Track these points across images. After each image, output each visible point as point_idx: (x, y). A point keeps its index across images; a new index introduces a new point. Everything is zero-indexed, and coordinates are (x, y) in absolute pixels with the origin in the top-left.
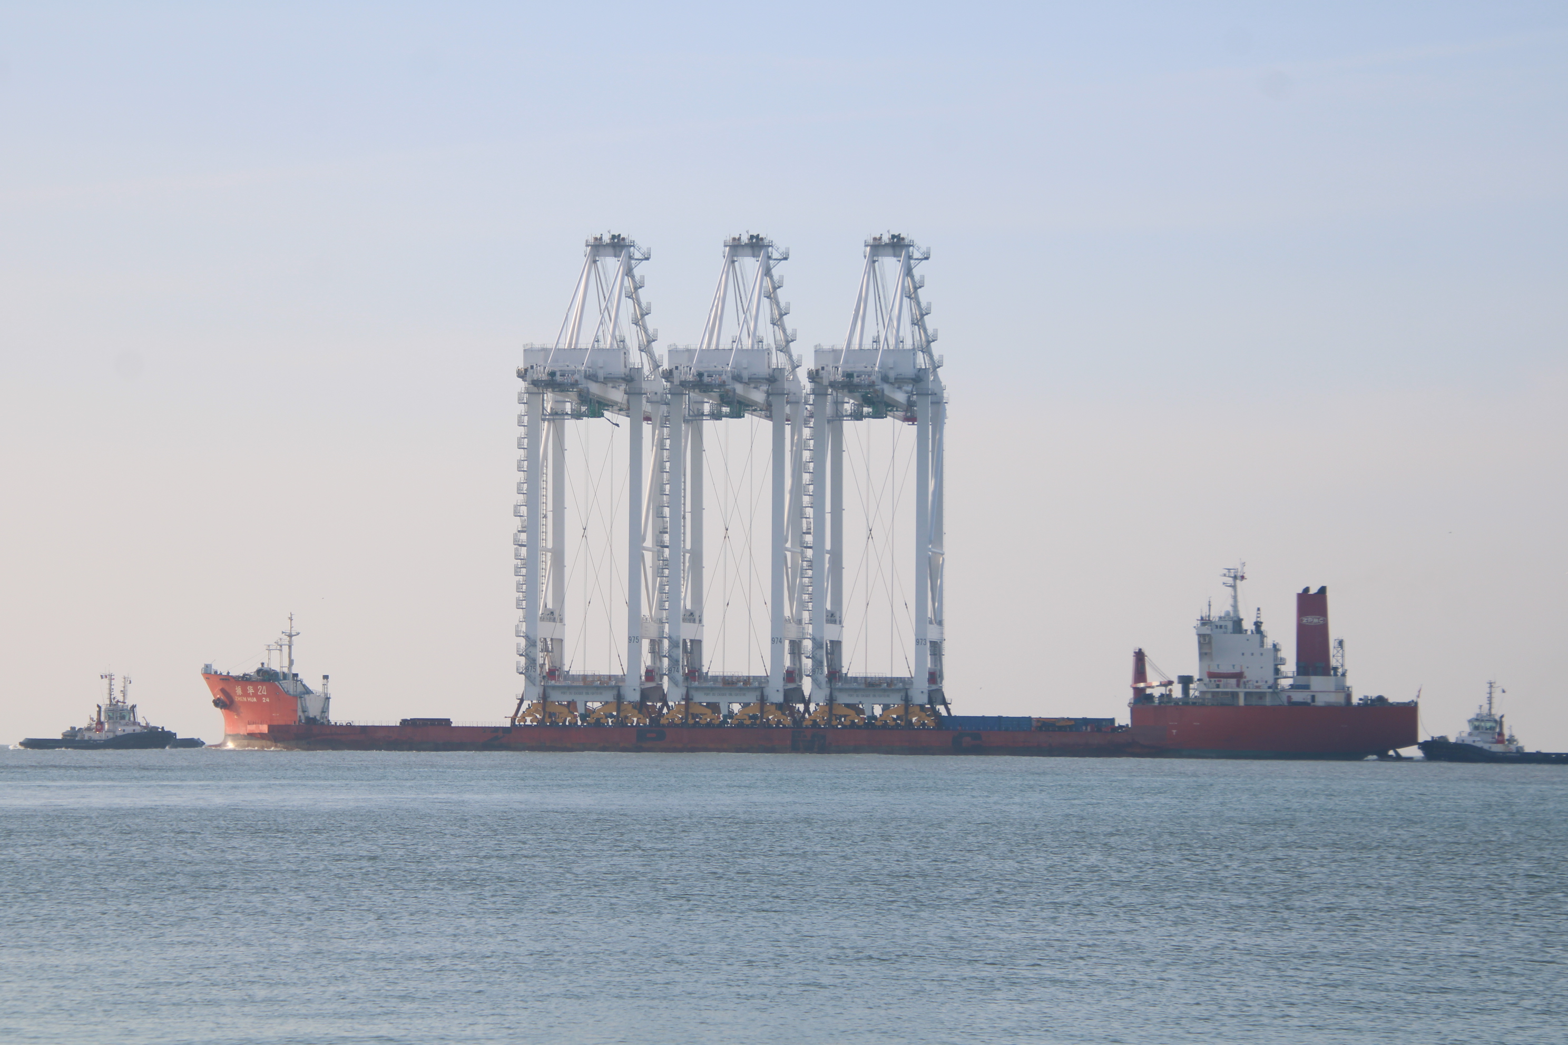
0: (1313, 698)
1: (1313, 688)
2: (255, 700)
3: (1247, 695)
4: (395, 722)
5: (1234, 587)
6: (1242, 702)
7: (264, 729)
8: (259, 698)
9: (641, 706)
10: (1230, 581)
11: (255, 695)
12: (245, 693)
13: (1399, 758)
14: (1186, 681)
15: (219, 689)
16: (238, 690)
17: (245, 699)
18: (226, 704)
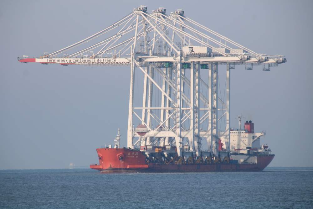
12: (131, 155)
15: (122, 153)
16: (129, 154)
17: (130, 157)
18: (124, 158)
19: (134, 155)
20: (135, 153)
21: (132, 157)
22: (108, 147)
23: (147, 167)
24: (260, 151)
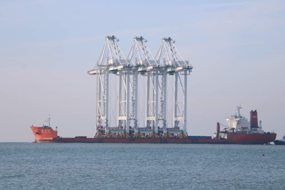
0: (258, 132)
1: (258, 130)
2: (47, 132)
3: (249, 132)
4: (74, 137)
5: (239, 110)
6: (248, 133)
7: (52, 139)
8: (48, 132)
10: (238, 109)
11: (47, 131)
12: (44, 131)
13: (270, 144)
14: (233, 129)
15: (37, 130)
18: (39, 133)
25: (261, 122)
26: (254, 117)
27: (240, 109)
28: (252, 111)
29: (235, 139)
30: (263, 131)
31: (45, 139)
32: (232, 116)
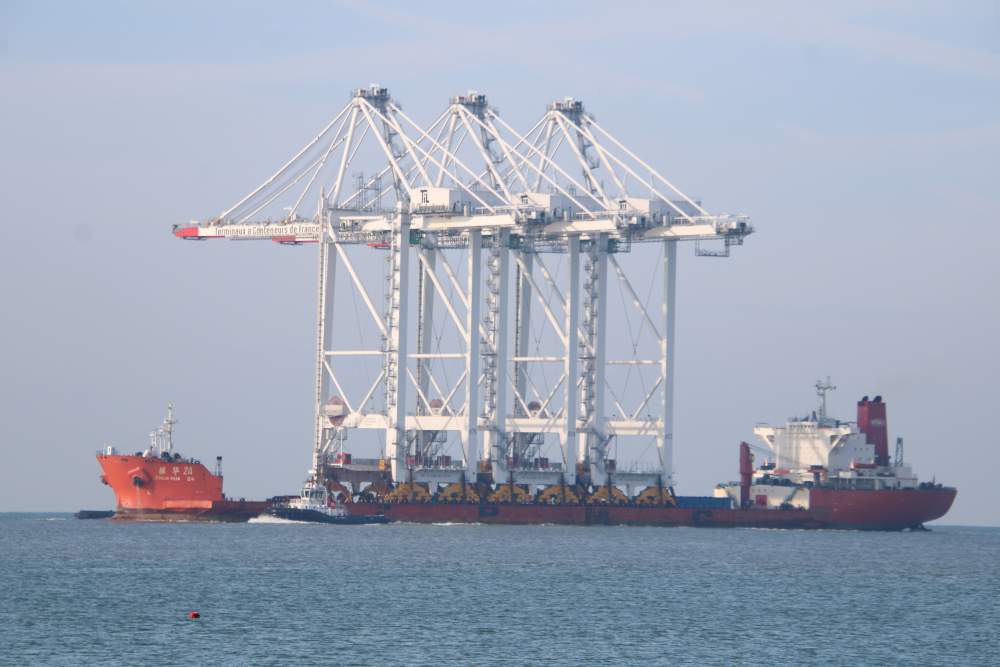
0: (899, 483)
2: (179, 479)
4: (263, 500)
5: (823, 395)
8: (184, 478)
9: (476, 487)
11: (180, 475)
12: (169, 473)
14: (817, 469)
15: (138, 469)
16: (162, 470)
17: (167, 478)
18: (144, 482)
19: (178, 474)
20: (182, 470)
21: (173, 478)
22: (140, 454)
23: (210, 506)
24: (842, 475)
25: (900, 441)
26: (876, 422)
27: (828, 390)
28: (866, 398)
29: (835, 510)
30: (916, 479)
31: (170, 504)
32: (795, 420)
